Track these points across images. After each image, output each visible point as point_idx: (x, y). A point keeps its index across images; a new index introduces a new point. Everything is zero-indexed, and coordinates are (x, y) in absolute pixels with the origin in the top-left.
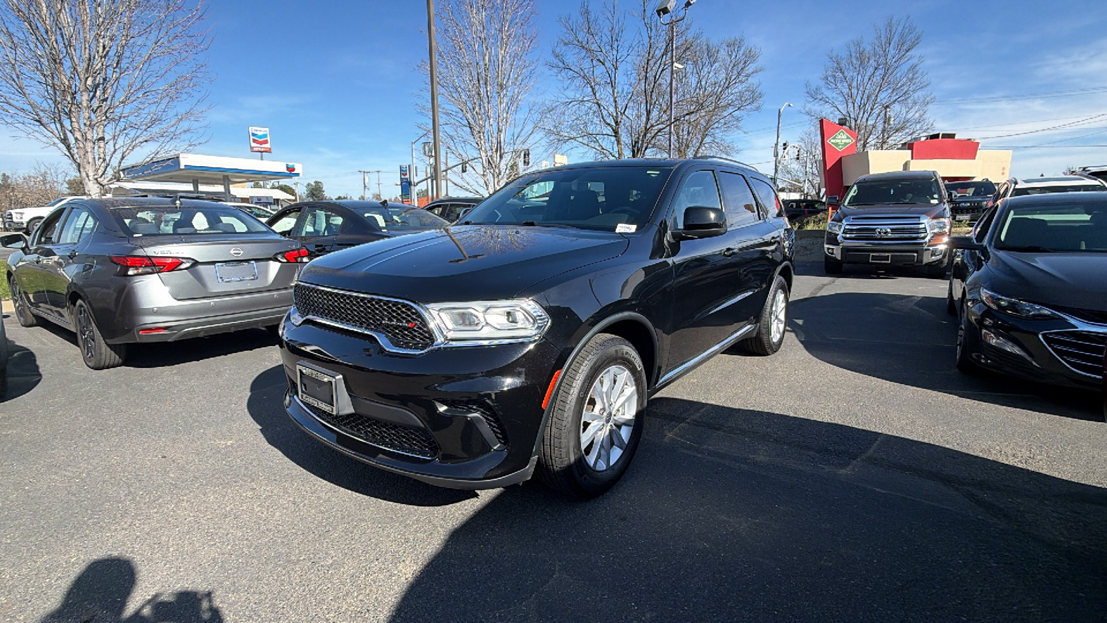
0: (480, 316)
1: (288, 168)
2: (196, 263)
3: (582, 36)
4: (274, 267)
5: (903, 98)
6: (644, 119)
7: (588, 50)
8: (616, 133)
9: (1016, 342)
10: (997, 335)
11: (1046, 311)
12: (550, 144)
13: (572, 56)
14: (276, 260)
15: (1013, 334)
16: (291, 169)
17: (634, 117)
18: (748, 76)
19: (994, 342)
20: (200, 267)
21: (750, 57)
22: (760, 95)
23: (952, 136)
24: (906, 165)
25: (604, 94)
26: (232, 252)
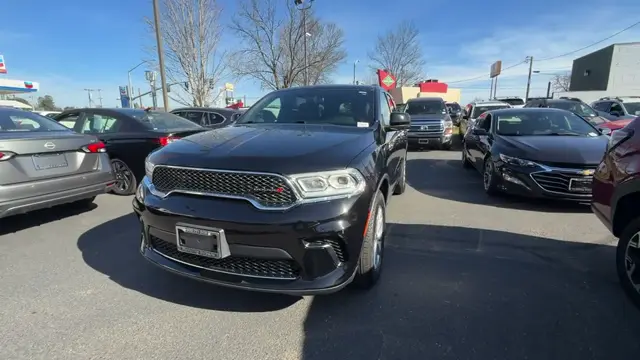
0: (325, 181)
1: (27, 86)
2: (15, 155)
3: (251, 10)
4: (80, 157)
5: (411, 61)
6: (290, 64)
7: (255, 20)
8: (274, 72)
9: (520, 179)
10: (511, 176)
11: (531, 163)
12: (234, 77)
13: (244, 22)
14: (81, 150)
15: (520, 175)
16: (29, 87)
17: (284, 64)
18: (340, 43)
19: (509, 179)
20: (17, 158)
21: (340, 33)
22: (346, 55)
23: (436, 81)
24: (418, 95)
25: (265, 47)
26: (46, 145)
